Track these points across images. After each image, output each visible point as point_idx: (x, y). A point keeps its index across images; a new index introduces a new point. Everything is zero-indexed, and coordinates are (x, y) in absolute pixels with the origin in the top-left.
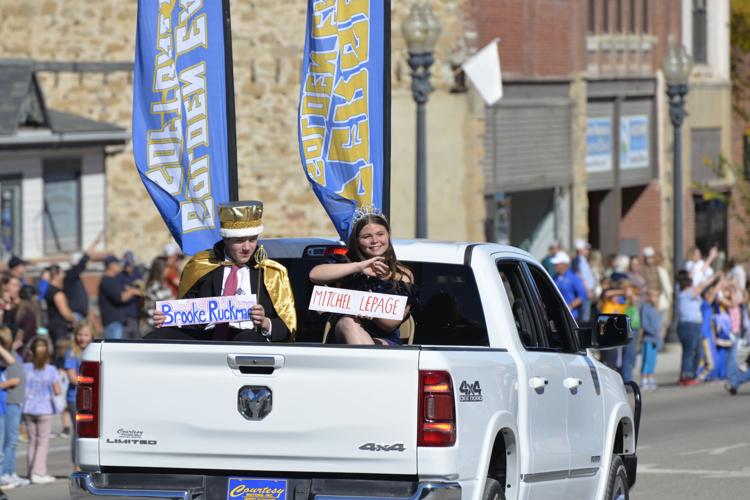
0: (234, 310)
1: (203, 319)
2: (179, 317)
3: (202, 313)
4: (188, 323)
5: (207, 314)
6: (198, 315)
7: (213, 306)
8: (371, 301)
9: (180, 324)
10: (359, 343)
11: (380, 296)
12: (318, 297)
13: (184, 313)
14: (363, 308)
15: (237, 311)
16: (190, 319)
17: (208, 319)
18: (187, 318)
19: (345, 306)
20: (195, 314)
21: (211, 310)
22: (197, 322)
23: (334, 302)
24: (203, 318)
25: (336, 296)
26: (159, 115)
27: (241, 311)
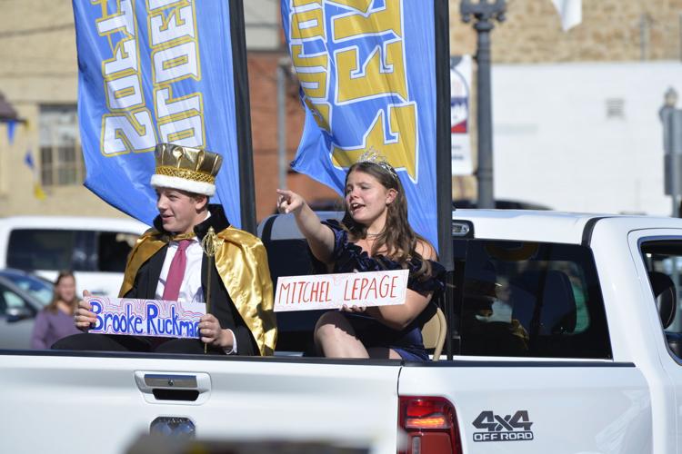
0: (178, 322)
1: (139, 329)
2: (110, 321)
3: (139, 320)
4: (120, 333)
5: (145, 323)
6: (133, 322)
7: (152, 312)
8: (359, 285)
9: (110, 331)
10: (342, 356)
11: (369, 275)
12: (285, 292)
13: (116, 318)
14: (349, 295)
15: (182, 324)
16: (123, 327)
17: (145, 330)
18: (120, 325)
19: (323, 298)
20: (130, 320)
21: (150, 318)
22: (132, 334)
23: (307, 296)
24: (139, 327)
25: (310, 285)
26: (106, 37)
27: (186, 324)
